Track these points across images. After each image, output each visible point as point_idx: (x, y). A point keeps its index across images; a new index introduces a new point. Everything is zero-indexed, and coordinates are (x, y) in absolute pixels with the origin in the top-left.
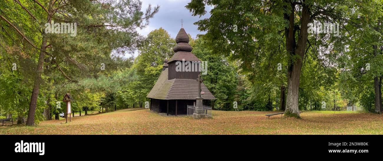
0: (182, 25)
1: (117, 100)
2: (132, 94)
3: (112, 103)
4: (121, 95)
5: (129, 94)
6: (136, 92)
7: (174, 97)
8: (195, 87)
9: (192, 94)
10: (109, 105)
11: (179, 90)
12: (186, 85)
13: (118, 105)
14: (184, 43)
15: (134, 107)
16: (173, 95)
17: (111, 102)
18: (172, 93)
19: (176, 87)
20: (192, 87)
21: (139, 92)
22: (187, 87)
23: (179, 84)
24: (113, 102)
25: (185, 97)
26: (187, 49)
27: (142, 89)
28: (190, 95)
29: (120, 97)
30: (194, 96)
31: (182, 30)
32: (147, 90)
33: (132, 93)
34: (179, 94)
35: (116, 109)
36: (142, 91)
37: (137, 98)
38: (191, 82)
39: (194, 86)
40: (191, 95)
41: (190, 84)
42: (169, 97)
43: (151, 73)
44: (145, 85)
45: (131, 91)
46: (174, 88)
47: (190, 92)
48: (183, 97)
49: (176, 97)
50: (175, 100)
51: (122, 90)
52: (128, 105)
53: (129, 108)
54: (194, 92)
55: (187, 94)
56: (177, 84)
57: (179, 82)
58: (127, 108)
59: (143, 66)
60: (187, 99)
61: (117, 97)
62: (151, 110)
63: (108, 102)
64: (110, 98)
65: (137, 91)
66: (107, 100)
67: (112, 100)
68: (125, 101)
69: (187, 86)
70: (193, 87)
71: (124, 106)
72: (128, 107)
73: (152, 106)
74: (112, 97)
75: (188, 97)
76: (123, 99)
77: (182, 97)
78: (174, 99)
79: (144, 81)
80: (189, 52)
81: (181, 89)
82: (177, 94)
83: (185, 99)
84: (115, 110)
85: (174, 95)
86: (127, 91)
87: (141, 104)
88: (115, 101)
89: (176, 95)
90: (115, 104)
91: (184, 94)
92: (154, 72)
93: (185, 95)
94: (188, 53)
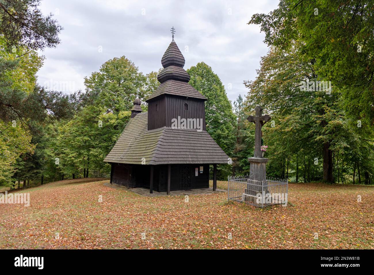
0: (173, 37)
1: (46, 167)
2: (73, 157)
3: (37, 173)
4: (52, 159)
5: (69, 157)
6: (80, 154)
7: (166, 159)
8: (199, 142)
9: (196, 154)
10: (30, 176)
11: (173, 147)
12: (184, 139)
13: (47, 176)
14: (176, 67)
15: (74, 178)
16: (164, 156)
17: (35, 171)
18: (162, 153)
19: (167, 141)
20: (194, 142)
21: (86, 153)
22: (186, 142)
23: (172, 135)
24: (38, 171)
25: (185, 159)
26: (182, 76)
27: (92, 149)
28: (192, 156)
29: (51, 163)
30: (199, 157)
31: (173, 45)
32: (100, 150)
33: (73, 155)
34: (174, 153)
35: (43, 181)
36: (91, 152)
37: (81, 163)
38: (192, 132)
39: (197, 140)
40: (195, 156)
41: (191, 137)
42: (156, 159)
43: (108, 123)
44: (97, 143)
45: (73, 152)
46: (165, 144)
47: (191, 150)
48: (182, 159)
49: (168, 159)
50: (167, 165)
51: (56, 152)
52: (63, 175)
53: (66, 179)
54: (198, 151)
55: (188, 153)
56: (169, 135)
57: (173, 133)
58: (63, 179)
59: (95, 112)
60: (188, 162)
61: (46, 162)
62: (111, 182)
63: (29, 171)
64: (32, 165)
65: (82, 151)
66: (27, 168)
67: (37, 168)
68: (60, 168)
69: (186, 139)
70: (196, 142)
71: (57, 176)
72: (65, 177)
73: (114, 177)
74: (37, 164)
75: (190, 159)
76: (57, 165)
77: (180, 159)
78: (166, 163)
79: (95, 136)
80: (186, 83)
81: (177, 144)
82: (172, 153)
83: (185, 163)
84: (42, 184)
85: (166, 156)
86: (64, 153)
87: (86, 172)
88: (42, 170)
89: (170, 156)
90: (41, 175)
91: (182, 153)
92: (113, 121)
93: (185, 156)
94: (184, 84)
